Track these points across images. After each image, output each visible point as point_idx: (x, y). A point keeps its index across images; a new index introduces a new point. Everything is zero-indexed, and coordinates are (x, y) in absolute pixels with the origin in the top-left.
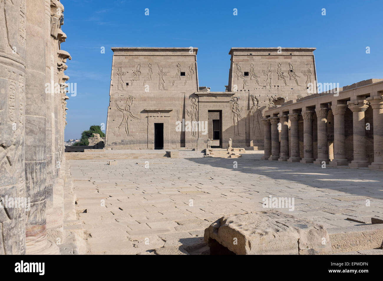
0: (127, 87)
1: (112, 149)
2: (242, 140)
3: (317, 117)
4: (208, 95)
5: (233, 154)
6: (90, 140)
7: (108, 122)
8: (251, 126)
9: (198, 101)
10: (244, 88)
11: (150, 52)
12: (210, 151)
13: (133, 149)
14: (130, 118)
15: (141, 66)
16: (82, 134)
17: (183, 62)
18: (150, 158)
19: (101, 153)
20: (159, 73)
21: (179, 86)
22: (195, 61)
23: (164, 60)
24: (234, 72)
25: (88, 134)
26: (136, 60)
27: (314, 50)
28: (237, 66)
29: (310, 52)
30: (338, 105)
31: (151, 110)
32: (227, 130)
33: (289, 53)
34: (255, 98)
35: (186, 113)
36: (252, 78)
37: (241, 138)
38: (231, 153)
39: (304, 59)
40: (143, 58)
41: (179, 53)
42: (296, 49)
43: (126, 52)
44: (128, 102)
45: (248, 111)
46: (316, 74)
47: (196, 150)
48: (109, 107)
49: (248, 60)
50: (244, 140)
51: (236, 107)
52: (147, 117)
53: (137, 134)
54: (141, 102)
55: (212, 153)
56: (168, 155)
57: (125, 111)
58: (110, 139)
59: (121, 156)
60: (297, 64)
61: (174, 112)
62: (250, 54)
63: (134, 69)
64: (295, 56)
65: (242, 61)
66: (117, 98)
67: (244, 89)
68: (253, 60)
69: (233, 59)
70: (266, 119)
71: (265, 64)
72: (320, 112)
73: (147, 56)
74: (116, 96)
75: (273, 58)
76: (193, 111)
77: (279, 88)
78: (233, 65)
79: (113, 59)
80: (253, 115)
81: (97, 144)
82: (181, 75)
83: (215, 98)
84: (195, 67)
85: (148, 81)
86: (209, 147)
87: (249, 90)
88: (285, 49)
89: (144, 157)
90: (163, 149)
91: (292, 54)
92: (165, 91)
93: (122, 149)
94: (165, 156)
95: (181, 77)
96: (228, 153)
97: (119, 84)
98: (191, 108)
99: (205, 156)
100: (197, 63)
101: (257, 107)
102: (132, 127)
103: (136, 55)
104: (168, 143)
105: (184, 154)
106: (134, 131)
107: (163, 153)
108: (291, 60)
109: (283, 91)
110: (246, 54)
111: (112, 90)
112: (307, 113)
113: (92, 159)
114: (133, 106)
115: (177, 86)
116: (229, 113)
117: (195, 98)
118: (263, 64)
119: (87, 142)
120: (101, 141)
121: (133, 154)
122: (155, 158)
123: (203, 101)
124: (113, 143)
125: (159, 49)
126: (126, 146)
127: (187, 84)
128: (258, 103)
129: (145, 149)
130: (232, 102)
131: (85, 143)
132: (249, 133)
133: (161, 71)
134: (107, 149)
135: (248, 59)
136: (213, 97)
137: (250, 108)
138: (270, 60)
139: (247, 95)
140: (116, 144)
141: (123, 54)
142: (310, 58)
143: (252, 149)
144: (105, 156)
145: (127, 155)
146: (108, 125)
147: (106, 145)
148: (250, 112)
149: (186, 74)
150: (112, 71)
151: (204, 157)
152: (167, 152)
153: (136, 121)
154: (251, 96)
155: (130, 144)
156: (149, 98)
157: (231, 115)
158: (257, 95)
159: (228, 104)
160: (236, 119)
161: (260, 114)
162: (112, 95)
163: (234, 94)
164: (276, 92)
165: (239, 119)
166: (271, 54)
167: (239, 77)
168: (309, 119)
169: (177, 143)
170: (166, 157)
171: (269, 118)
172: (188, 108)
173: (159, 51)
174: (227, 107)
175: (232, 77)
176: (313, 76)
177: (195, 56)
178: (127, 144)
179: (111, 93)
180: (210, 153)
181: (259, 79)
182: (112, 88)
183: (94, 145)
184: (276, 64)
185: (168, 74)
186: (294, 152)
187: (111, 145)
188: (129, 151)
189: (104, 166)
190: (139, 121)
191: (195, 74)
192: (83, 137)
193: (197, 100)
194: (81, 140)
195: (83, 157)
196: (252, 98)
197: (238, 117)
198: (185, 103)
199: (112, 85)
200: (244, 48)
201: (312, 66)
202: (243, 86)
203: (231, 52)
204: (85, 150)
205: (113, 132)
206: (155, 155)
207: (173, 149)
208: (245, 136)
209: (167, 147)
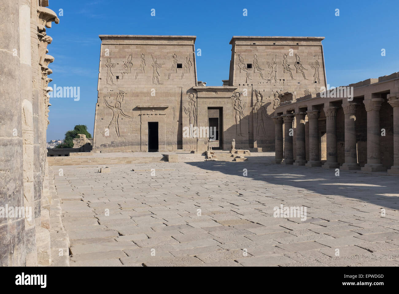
0: (117, 80)
1: (101, 152)
2: (245, 141)
3: (345, 113)
4: (208, 90)
5: (237, 157)
6: (74, 142)
7: (96, 121)
8: (255, 125)
9: (197, 97)
10: (246, 82)
11: (143, 41)
12: (212, 153)
13: (124, 151)
14: (121, 117)
15: (133, 56)
16: (66, 135)
17: (179, 52)
18: (145, 163)
19: (89, 157)
20: (153, 64)
21: (175, 80)
22: (194, 51)
23: (159, 50)
24: (236, 64)
25: (72, 135)
26: (126, 50)
27: (322, 39)
28: (239, 57)
29: (318, 42)
30: (372, 99)
31: (145, 107)
32: (228, 130)
33: (295, 43)
34: (259, 93)
35: (183, 110)
36: (256, 70)
37: (244, 139)
38: (235, 155)
39: (312, 50)
40: (135, 48)
41: (175, 42)
42: (303, 38)
43: (116, 41)
44: (118, 98)
45: (252, 108)
46: (325, 67)
47: (195, 152)
48: (97, 104)
49: (251, 51)
50: (247, 141)
51: (238, 104)
52: (140, 115)
53: (129, 134)
54: (133, 98)
55: (214, 157)
56: (166, 158)
57: (115, 108)
58: (97, 140)
59: (112, 161)
60: (304, 55)
61: (170, 109)
62: (254, 44)
63: (126, 60)
64: (301, 47)
65: (244, 52)
66: (106, 93)
67: (247, 84)
68: (257, 50)
69: (234, 49)
70: (278, 117)
71: (270, 55)
72: (349, 108)
73: (140, 45)
74: (105, 91)
75: (278, 48)
76: (191, 108)
77: (284, 82)
78: (235, 56)
79: (102, 48)
80: (257, 112)
81: (83, 146)
82: (177, 68)
83: (216, 93)
84: (193, 58)
85: (141, 74)
86: (210, 149)
87: (252, 85)
88: (291, 38)
89: (138, 162)
90: (158, 152)
91: (299, 44)
92: (159, 86)
93: (112, 152)
94: (162, 160)
95: (177, 69)
96: (232, 156)
97: (108, 77)
98: (189, 105)
99: (208, 160)
100: (195, 53)
101: (261, 103)
102: (123, 126)
103: (127, 43)
104: (164, 144)
105: (183, 158)
106: (125, 131)
107: (160, 156)
108: (298, 50)
109: (289, 86)
110: (249, 44)
111: (100, 84)
112: (330, 109)
113: (79, 165)
114: (124, 103)
115: (173, 80)
116: (230, 110)
117: (194, 93)
118: (267, 55)
119: (72, 144)
120: (87, 143)
121: (126, 158)
122: (151, 162)
123: (202, 96)
124: (101, 145)
125: (153, 37)
126: (116, 148)
127: (184, 77)
128: (262, 99)
129: (138, 152)
130: (234, 97)
131: (69, 145)
132: (253, 132)
133: (155, 63)
134: (95, 152)
135: (251, 49)
136: (213, 92)
137: (254, 104)
138: (275, 51)
139: (250, 90)
140: (105, 146)
141: (112, 43)
142: (318, 49)
143: (256, 151)
144: (94, 160)
145: (119, 160)
146: (95, 124)
147: (94, 147)
148: (254, 109)
149: (183, 66)
150: (101, 62)
151: (206, 161)
152: (164, 155)
153: (127, 119)
154: (254, 91)
155: (121, 145)
156: (142, 93)
157: (233, 112)
158: (261, 90)
159: (229, 100)
160: (238, 117)
161: (264, 111)
162: (100, 90)
163: (236, 89)
164: (282, 87)
165: (242, 118)
166: (276, 44)
167: (241, 70)
168: (332, 116)
169: (174, 144)
170: (163, 162)
171: (281, 116)
172: (186, 105)
173: (153, 40)
174: (229, 104)
175: (233, 70)
176: (321, 68)
177: (193, 45)
178: (118, 146)
179: (99, 88)
180: (212, 156)
181: (263, 72)
182: (100, 81)
183: (80, 147)
184: (282, 55)
185: (163, 66)
186: (313, 155)
187: (100, 147)
188: (120, 155)
189: (96, 174)
190: (131, 120)
191: (193, 66)
192: (66, 138)
193: (195, 96)
194: (65, 141)
195: (68, 162)
196: (256, 93)
197: (241, 115)
198: (183, 99)
199: (101, 79)
200: (246, 37)
201: (321, 57)
202: (246, 79)
203: (233, 42)
204: (71, 154)
205: (102, 132)
206: (151, 159)
207: (169, 151)
208: (248, 136)
209: (163, 149)
